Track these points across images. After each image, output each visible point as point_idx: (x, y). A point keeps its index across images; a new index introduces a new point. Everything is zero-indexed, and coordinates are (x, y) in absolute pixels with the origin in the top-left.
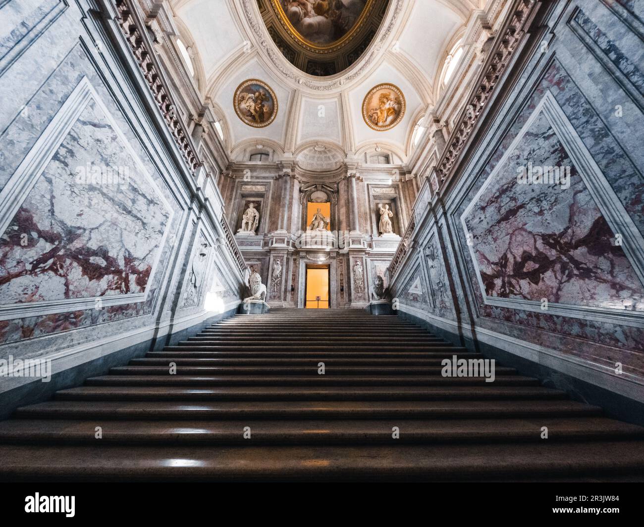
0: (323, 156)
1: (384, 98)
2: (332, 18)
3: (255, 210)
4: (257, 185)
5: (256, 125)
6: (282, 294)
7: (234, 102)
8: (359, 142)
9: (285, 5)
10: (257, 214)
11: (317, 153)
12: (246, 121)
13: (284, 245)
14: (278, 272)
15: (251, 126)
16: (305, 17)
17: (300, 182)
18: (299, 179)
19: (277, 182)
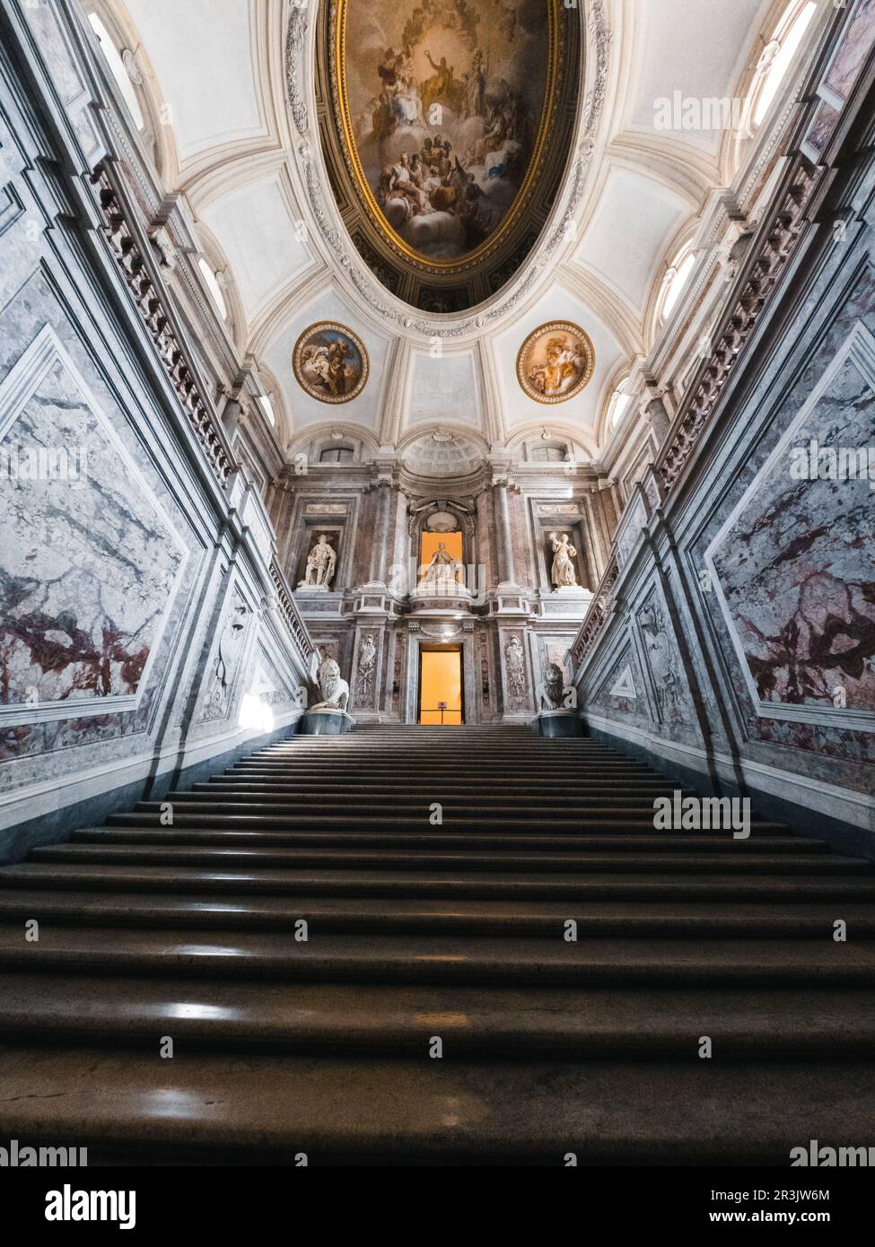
0: (448, 450)
1: (555, 347)
2: (462, 215)
3: (328, 546)
4: (333, 503)
5: (331, 400)
6: (378, 697)
7: (294, 362)
8: (512, 425)
9: (381, 197)
10: (333, 555)
11: (438, 444)
12: (314, 393)
13: (380, 610)
14: (370, 657)
15: (322, 401)
16: (415, 214)
17: (408, 498)
18: (406, 492)
19: (367, 496)
